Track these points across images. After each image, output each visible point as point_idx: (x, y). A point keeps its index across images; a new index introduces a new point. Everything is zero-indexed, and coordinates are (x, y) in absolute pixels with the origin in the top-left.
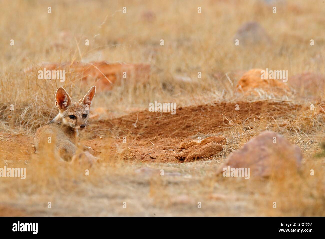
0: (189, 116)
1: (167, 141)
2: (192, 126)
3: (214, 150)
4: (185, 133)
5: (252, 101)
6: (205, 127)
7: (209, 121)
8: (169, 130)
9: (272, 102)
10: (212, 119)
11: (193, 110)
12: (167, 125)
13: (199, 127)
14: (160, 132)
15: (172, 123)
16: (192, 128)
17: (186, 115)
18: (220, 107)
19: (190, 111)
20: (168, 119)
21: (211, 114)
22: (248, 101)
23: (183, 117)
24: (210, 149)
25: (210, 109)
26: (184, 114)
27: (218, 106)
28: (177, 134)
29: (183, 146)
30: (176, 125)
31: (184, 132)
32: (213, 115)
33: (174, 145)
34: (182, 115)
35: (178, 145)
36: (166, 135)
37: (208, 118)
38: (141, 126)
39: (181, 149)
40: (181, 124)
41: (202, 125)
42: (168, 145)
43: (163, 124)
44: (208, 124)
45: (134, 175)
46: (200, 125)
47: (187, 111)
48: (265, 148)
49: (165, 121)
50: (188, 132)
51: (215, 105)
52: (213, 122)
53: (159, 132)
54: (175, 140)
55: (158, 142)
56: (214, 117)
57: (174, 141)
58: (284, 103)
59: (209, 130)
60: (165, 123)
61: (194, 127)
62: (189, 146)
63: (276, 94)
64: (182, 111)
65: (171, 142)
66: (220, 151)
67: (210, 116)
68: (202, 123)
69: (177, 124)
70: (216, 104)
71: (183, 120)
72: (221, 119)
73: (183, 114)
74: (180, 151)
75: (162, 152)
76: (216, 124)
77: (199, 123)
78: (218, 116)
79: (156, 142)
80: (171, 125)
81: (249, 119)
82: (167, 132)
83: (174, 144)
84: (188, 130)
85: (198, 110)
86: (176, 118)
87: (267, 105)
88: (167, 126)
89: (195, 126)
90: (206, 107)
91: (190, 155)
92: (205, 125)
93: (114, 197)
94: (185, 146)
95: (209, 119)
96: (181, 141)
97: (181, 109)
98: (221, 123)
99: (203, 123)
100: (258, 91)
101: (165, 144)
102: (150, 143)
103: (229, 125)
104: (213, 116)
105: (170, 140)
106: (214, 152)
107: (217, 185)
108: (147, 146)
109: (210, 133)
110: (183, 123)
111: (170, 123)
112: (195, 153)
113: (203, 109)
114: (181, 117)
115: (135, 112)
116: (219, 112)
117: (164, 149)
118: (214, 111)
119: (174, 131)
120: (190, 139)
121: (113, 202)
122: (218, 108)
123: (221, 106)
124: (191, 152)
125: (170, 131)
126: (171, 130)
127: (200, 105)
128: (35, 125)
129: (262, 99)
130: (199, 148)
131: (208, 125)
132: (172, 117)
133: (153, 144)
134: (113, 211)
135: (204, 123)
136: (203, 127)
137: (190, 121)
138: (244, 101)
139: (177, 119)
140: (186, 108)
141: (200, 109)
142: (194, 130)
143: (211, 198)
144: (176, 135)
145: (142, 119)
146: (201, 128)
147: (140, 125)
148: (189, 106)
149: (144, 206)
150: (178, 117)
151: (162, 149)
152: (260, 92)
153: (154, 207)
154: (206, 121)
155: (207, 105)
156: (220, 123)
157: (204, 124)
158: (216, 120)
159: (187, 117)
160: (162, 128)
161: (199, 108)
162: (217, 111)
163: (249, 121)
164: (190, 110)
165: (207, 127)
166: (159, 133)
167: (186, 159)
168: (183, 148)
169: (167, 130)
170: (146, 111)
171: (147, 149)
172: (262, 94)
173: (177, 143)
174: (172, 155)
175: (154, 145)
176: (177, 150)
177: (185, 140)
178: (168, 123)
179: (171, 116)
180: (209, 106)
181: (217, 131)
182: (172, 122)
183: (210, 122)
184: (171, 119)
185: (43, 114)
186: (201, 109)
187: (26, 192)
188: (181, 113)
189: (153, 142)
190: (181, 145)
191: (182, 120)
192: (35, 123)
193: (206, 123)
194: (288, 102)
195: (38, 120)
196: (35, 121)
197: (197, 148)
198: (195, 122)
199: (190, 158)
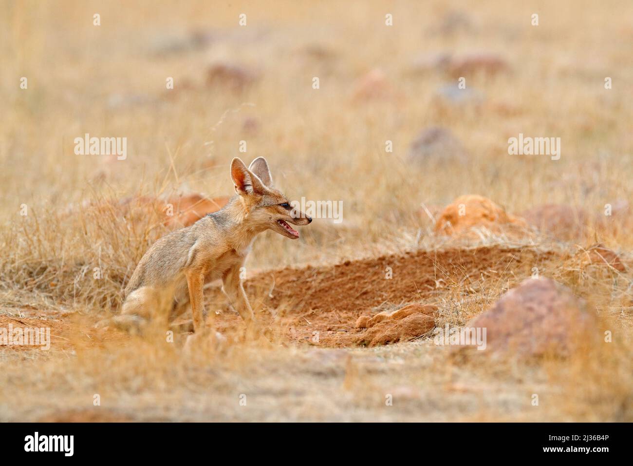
0: (362, 275)
1: (332, 316)
2: (371, 291)
3: (419, 326)
4: (359, 304)
5: (471, 248)
6: (394, 292)
7: (399, 282)
8: (330, 299)
9: (505, 248)
10: (405, 279)
11: (369, 264)
12: (327, 291)
13: (383, 293)
14: (315, 304)
15: (335, 288)
16: (371, 294)
17: (358, 274)
18: (416, 258)
19: (365, 266)
20: (328, 281)
21: (402, 271)
22: (464, 248)
23: (353, 277)
24: (412, 325)
25: (399, 262)
26: (355, 273)
27: (412, 257)
28: (345, 307)
29: (361, 323)
30: (343, 292)
31: (358, 302)
32: (404, 272)
33: (346, 323)
34: (352, 274)
35: (352, 323)
36: (327, 308)
37: (397, 276)
38: (280, 294)
39: (358, 329)
40: (351, 289)
41: (388, 290)
42: (334, 322)
43: (320, 291)
44: (399, 287)
45: (304, 361)
46: (385, 289)
47: (359, 267)
48: (535, 306)
49: (323, 285)
50: (363, 303)
51: (406, 256)
52: (406, 283)
53: (313, 304)
54: (347, 315)
55: (318, 318)
56: (407, 276)
57: (345, 315)
58: (526, 249)
59: (400, 297)
60: (322, 288)
61: (373, 293)
62: (373, 322)
63: (509, 234)
64: (350, 267)
65: (340, 317)
66: (430, 327)
67: (400, 273)
68: (387, 285)
69: (345, 290)
70: (408, 253)
71: (354, 282)
72: (420, 278)
73: (352, 271)
74: (358, 331)
75: (327, 335)
76: (413, 287)
77: (383, 286)
78: (414, 273)
79: (313, 319)
80: (333, 292)
81: (470, 276)
82: (327, 303)
83: (346, 320)
84: (363, 299)
85: (378, 264)
86: (340, 280)
87: (498, 252)
88: (326, 294)
89: (375, 292)
90: (392, 260)
91: (379, 336)
92: (393, 289)
93: (283, 393)
94: (365, 324)
95: (400, 279)
96: (356, 316)
97: (348, 264)
98: (421, 285)
99: (389, 286)
100: (477, 231)
101: (330, 321)
102: (303, 321)
103: (437, 287)
104: (405, 275)
105: (338, 315)
106: (419, 330)
107: (455, 370)
108: (299, 326)
109: (404, 303)
110: (354, 287)
111: (330, 288)
112: (388, 332)
113: (387, 262)
114: (349, 277)
115: (268, 271)
116: (414, 267)
117: (330, 330)
118: (406, 266)
119: (338, 300)
120: (372, 313)
121: (283, 400)
122: (413, 261)
123: (418, 256)
124: (379, 331)
125: (332, 302)
126: (333, 299)
127: (381, 256)
128: (98, 298)
129: (486, 244)
130: (393, 323)
131: (399, 289)
132: (333, 278)
133: (308, 321)
134: (285, 413)
135: (392, 286)
136: (390, 293)
137: (366, 283)
138: (457, 247)
139: (343, 281)
140: (357, 262)
141: (382, 264)
142: (374, 298)
143: (452, 391)
144: (343, 307)
145: (282, 284)
146: (386, 295)
147: (278, 294)
148: (360, 258)
149: (338, 404)
150: (345, 278)
151: (325, 329)
152: (482, 232)
153: (357, 406)
154: (395, 282)
155: (392, 256)
156: (419, 285)
157: (391, 288)
158: (412, 280)
159: (360, 277)
160: (318, 298)
161: (379, 262)
162: (410, 266)
163: (470, 279)
164: (363, 266)
165: (396, 292)
166: (314, 306)
167: (373, 342)
168: (362, 327)
169: (327, 301)
170: (287, 269)
171: (300, 330)
172: (486, 236)
173: (350, 318)
174: (346, 338)
175: (310, 323)
176: (352, 330)
177: (363, 313)
178: (327, 289)
179: (332, 276)
180: (396, 257)
181: (416, 298)
182: (335, 286)
183: (402, 285)
184: (333, 282)
185: (111, 278)
186: (384, 263)
187: (128, 389)
188: (348, 270)
189: (309, 318)
190: (358, 322)
191: (351, 283)
192: (99, 293)
193: (394, 286)
194: (533, 247)
195: (103, 288)
196: (98, 290)
197: (390, 323)
198: (375, 286)
199: (378, 342)
